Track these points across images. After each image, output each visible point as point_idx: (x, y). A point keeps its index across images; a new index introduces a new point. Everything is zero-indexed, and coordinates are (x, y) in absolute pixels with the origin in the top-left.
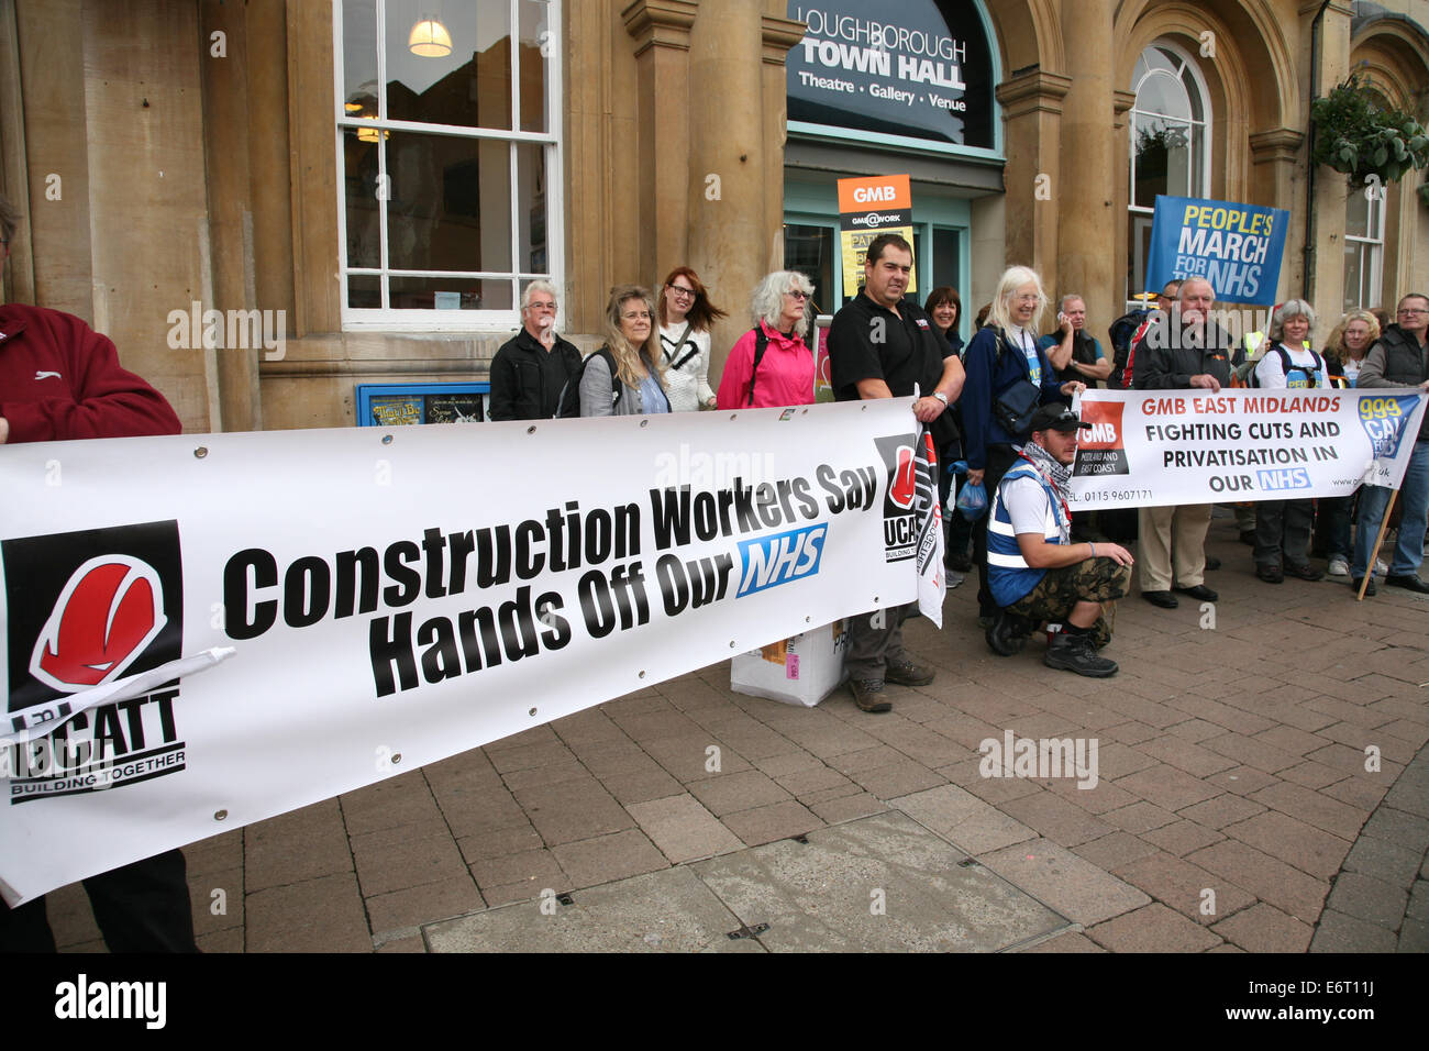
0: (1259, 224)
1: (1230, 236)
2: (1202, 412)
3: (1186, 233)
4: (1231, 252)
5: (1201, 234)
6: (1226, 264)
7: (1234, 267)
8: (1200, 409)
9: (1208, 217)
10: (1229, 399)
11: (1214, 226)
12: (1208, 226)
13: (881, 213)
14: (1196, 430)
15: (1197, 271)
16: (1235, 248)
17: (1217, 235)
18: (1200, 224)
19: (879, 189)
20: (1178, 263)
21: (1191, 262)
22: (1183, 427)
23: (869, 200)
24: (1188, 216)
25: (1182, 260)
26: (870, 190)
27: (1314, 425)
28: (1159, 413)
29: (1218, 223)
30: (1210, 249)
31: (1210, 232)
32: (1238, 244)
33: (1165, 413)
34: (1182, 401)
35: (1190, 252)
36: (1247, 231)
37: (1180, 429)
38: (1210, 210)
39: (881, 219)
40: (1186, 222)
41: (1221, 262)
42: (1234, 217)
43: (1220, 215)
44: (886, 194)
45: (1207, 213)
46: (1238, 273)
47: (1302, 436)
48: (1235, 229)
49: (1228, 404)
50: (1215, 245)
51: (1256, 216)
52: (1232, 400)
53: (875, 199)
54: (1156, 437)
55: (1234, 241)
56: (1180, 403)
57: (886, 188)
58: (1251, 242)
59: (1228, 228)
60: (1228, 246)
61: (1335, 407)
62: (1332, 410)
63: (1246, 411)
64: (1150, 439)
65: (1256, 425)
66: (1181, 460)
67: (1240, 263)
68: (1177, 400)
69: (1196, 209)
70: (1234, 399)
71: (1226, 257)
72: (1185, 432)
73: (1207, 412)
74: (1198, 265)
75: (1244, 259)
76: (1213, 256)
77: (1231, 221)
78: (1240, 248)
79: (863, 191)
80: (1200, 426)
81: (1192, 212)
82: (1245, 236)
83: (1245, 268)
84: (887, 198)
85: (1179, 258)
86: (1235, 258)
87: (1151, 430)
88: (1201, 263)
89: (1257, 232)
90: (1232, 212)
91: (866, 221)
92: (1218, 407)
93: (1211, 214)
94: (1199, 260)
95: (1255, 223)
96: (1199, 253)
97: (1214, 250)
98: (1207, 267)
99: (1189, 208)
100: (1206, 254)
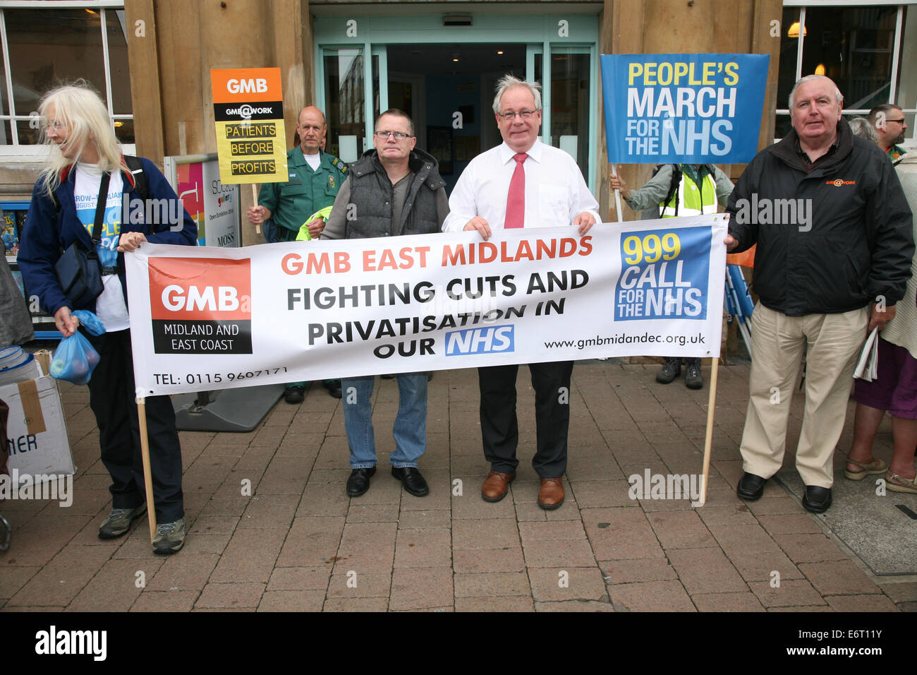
0: (713, 73)
1: (681, 91)
2: (373, 269)
3: (633, 93)
4: (685, 108)
5: (649, 93)
6: (682, 123)
7: (692, 124)
8: (371, 265)
9: (653, 74)
10: (417, 249)
11: (661, 82)
12: (654, 83)
14: (362, 295)
15: (650, 134)
16: (689, 103)
17: (666, 92)
18: (646, 82)
20: (630, 128)
21: (642, 125)
22: (342, 290)
24: (632, 75)
25: (633, 124)
27: (551, 276)
28: (309, 271)
29: (665, 78)
30: (660, 107)
31: (657, 90)
32: (691, 97)
33: (318, 272)
34: (347, 256)
35: (640, 114)
36: (698, 83)
37: (336, 294)
38: (654, 65)
40: (631, 82)
41: (676, 121)
42: (681, 69)
43: (665, 70)
45: (651, 69)
46: (699, 129)
47: (528, 292)
48: (684, 82)
49: (416, 256)
50: (665, 103)
51: (706, 65)
52: (423, 251)
54: (299, 305)
55: (686, 96)
56: (342, 258)
58: (707, 95)
59: (677, 83)
60: (680, 102)
61: (585, 249)
62: (581, 253)
64: (291, 307)
65: (459, 281)
67: (699, 121)
68: (337, 255)
69: (639, 66)
70: (428, 249)
71: (680, 114)
72: (343, 297)
73: (381, 268)
74: (651, 128)
75: (701, 113)
76: (665, 115)
77: (678, 75)
78: (695, 102)
80: (367, 289)
81: (636, 70)
82: (697, 89)
83: (706, 124)
85: (630, 122)
86: (691, 113)
87: (295, 295)
88: (654, 125)
89: (713, 83)
90: (678, 65)
91: (239, 112)
92: (399, 261)
93: (655, 69)
94: (651, 122)
95: (706, 73)
96: (650, 114)
97: (665, 108)
98: (660, 128)
99: (632, 66)
100: (657, 114)
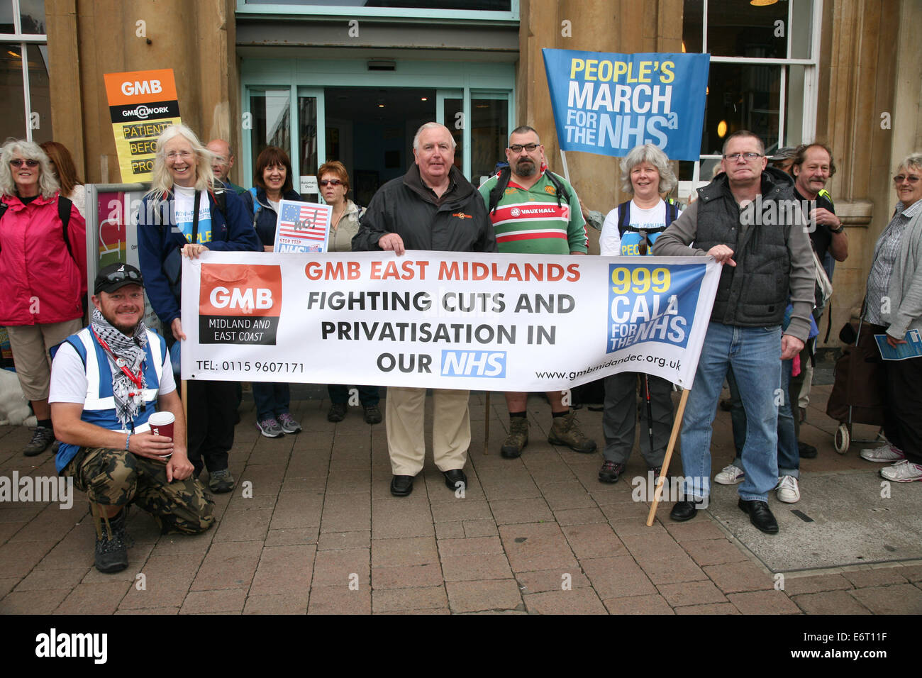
0: (649, 72)
1: (619, 88)
2: (378, 278)
3: (574, 86)
4: (622, 104)
5: (589, 87)
6: (619, 118)
7: (628, 118)
8: (377, 274)
9: (595, 70)
10: (418, 263)
11: (601, 78)
12: (595, 79)
13: (150, 105)
14: (368, 300)
15: (588, 126)
16: (626, 100)
17: (604, 88)
18: (587, 77)
19: (145, 83)
20: (569, 117)
21: (581, 116)
22: (351, 294)
23: (137, 93)
24: (574, 69)
25: (572, 114)
26: (137, 84)
27: (539, 298)
28: (327, 278)
29: (605, 75)
30: (599, 102)
31: (597, 85)
32: (628, 95)
33: (335, 278)
34: (358, 265)
35: (580, 105)
36: (635, 81)
37: (346, 298)
38: (596, 62)
39: (150, 111)
40: (573, 76)
41: (613, 116)
42: (621, 68)
43: (606, 67)
44: (153, 87)
45: (592, 66)
46: (634, 124)
47: (517, 310)
48: (622, 80)
49: (417, 269)
50: (604, 98)
51: (642, 64)
52: (423, 264)
53: (143, 93)
54: (316, 306)
55: (623, 94)
56: (354, 267)
57: (152, 82)
58: (642, 91)
59: (616, 80)
60: (618, 99)
61: (573, 276)
62: (569, 279)
63: (441, 277)
64: (310, 307)
65: (453, 295)
66: (346, 333)
67: (634, 116)
68: (350, 264)
69: (581, 61)
70: (427, 263)
71: (617, 109)
72: (352, 301)
73: (385, 278)
74: (589, 120)
75: (637, 109)
76: (603, 109)
77: (617, 72)
78: (631, 99)
79: (130, 84)
80: (374, 295)
81: (578, 65)
82: (633, 86)
83: (641, 120)
84: (154, 91)
85: (570, 112)
86: (627, 110)
87: (315, 297)
88: (592, 117)
89: (649, 81)
90: (617, 64)
91: (136, 113)
92: (401, 272)
93: (597, 66)
94: (589, 114)
95: (642, 71)
96: (589, 107)
97: (603, 103)
98: (598, 121)
99: (574, 61)
100: (596, 108)
